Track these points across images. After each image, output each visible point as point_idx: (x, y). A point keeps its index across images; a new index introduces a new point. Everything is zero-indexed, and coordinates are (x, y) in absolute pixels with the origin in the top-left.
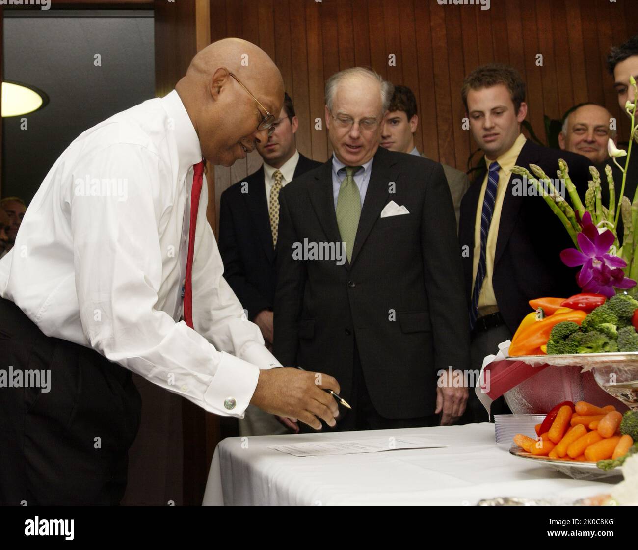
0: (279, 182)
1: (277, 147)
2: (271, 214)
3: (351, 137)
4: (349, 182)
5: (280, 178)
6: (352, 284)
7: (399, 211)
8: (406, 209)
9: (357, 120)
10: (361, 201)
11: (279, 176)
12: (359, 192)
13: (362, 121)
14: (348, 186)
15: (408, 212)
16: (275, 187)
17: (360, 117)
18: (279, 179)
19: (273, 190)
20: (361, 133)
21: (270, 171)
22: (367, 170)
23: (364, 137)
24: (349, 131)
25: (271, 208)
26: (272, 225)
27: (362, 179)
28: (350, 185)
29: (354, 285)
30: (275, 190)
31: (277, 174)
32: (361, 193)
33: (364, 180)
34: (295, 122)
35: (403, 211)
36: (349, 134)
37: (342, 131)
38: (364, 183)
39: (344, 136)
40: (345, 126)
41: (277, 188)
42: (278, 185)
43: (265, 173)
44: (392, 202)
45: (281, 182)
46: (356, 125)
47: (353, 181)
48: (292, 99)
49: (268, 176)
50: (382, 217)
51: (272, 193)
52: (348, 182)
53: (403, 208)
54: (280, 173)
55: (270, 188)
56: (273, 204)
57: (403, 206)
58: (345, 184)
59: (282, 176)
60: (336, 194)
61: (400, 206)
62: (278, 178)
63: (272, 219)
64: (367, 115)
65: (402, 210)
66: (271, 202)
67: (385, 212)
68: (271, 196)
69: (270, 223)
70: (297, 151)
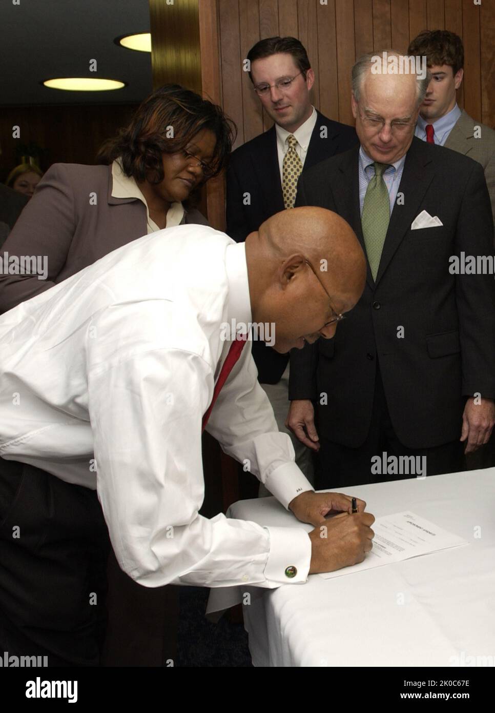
0: (293, 150)
1: (290, 109)
2: (285, 188)
3: (380, 139)
4: (378, 184)
5: (294, 145)
6: (377, 306)
7: (432, 222)
8: (439, 220)
9: (388, 122)
10: (390, 207)
11: (294, 142)
12: (388, 195)
13: (395, 122)
14: (376, 189)
15: (441, 224)
16: (288, 156)
17: (392, 118)
18: (293, 147)
19: (286, 160)
20: (392, 134)
21: (283, 135)
22: (398, 170)
23: (396, 137)
24: (379, 132)
25: (284, 181)
26: (286, 202)
27: (392, 179)
28: (378, 188)
29: (378, 307)
30: (289, 159)
31: (291, 140)
32: (390, 196)
33: (394, 180)
34: (310, 76)
35: (436, 222)
36: (380, 134)
37: (372, 130)
38: (394, 182)
39: (374, 136)
40: (374, 126)
41: (291, 157)
42: (292, 153)
43: (277, 136)
44: (424, 211)
45: (295, 150)
46: (387, 127)
47: (382, 182)
48: (306, 50)
49: (281, 141)
50: (412, 229)
51: (286, 163)
52: (376, 184)
53: (435, 219)
54: (294, 139)
55: (284, 155)
56: (287, 177)
57: (436, 217)
58: (372, 185)
59: (297, 142)
60: (362, 194)
61: (433, 216)
62: (291, 145)
63: (285, 195)
64: (400, 116)
65: (434, 222)
66: (284, 174)
67: (416, 223)
68: (284, 167)
69: (283, 199)
70: (314, 110)
